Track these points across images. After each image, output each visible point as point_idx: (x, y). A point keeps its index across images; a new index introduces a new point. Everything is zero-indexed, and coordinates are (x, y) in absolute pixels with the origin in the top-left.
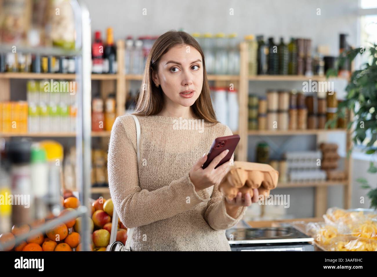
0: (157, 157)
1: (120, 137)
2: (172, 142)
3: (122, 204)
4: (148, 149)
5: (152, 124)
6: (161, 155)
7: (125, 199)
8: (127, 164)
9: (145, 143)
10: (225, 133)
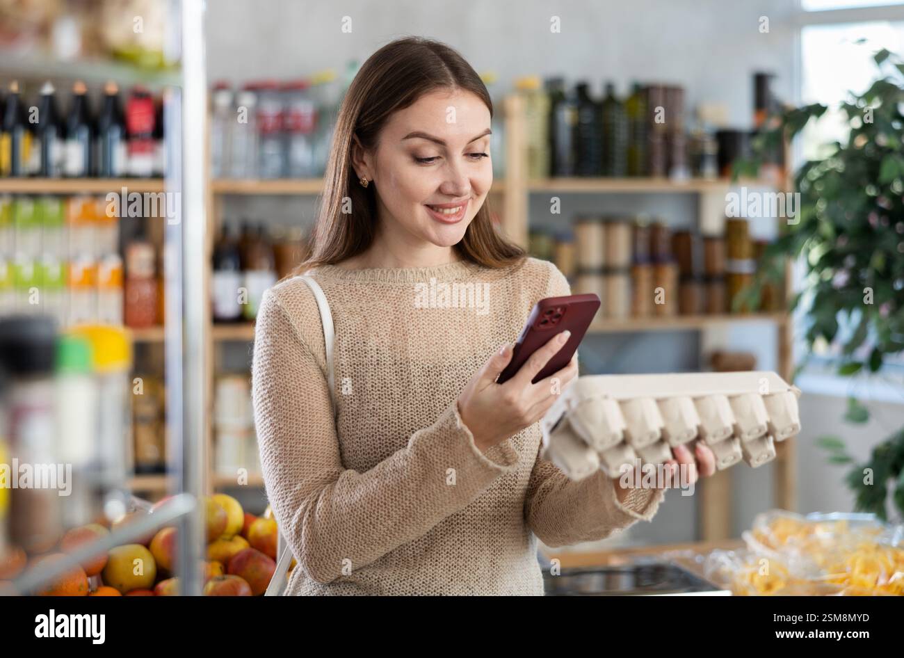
0: (391, 379)
1: (280, 343)
2: (422, 334)
3: (295, 520)
4: (361, 359)
5: (361, 293)
6: (400, 373)
7: (301, 507)
8: (303, 410)
9: (350, 346)
10: (548, 289)
